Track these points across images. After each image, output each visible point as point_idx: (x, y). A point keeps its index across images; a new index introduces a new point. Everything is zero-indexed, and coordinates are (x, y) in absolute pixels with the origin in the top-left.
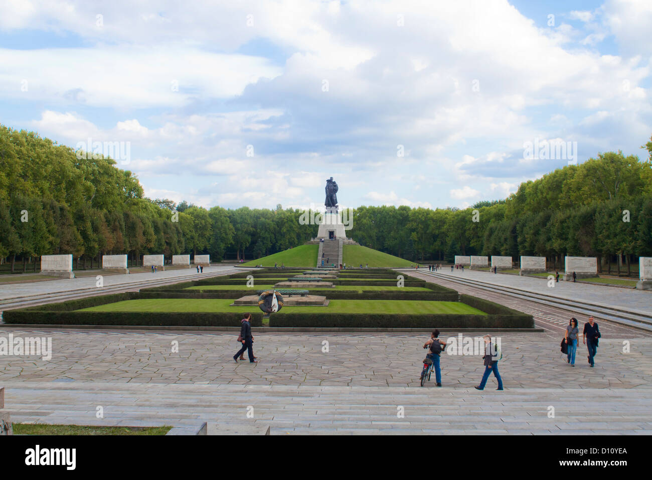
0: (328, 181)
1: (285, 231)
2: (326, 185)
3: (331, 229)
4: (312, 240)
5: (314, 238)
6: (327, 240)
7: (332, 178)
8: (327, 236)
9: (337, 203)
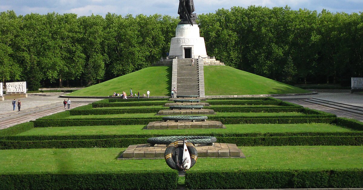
3: (187, 45)
5: (164, 58)
6: (182, 59)
8: (182, 54)
9: (194, 10)
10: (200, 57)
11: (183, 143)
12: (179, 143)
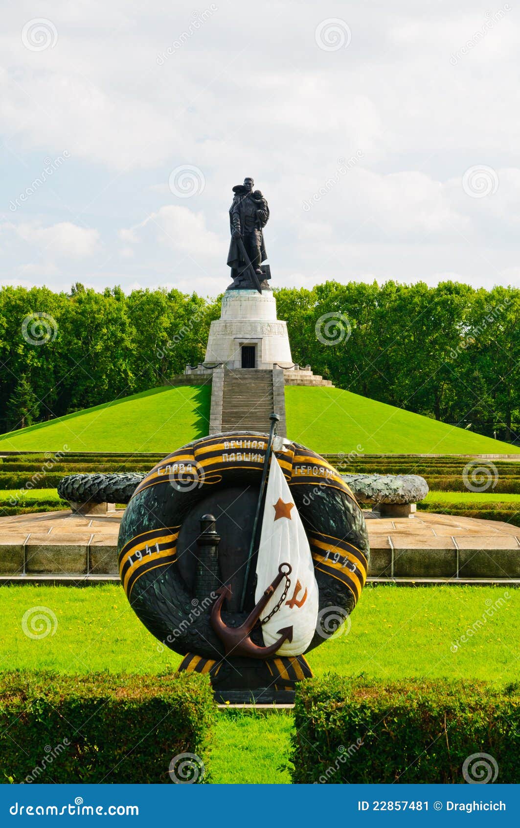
0: (237, 190)
1: (99, 347)
2: (231, 202)
3: (248, 337)
4: (189, 372)
5: (193, 366)
6: (234, 370)
7: (248, 181)
8: (235, 357)
9: (264, 257)
10: (278, 368)
11: (259, 459)
12: (232, 458)
